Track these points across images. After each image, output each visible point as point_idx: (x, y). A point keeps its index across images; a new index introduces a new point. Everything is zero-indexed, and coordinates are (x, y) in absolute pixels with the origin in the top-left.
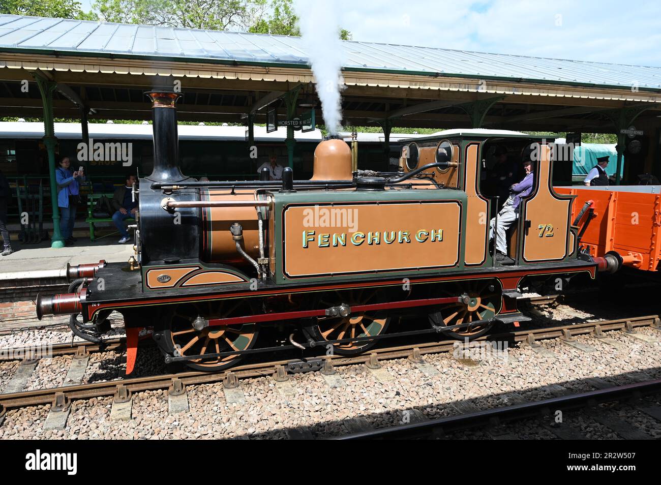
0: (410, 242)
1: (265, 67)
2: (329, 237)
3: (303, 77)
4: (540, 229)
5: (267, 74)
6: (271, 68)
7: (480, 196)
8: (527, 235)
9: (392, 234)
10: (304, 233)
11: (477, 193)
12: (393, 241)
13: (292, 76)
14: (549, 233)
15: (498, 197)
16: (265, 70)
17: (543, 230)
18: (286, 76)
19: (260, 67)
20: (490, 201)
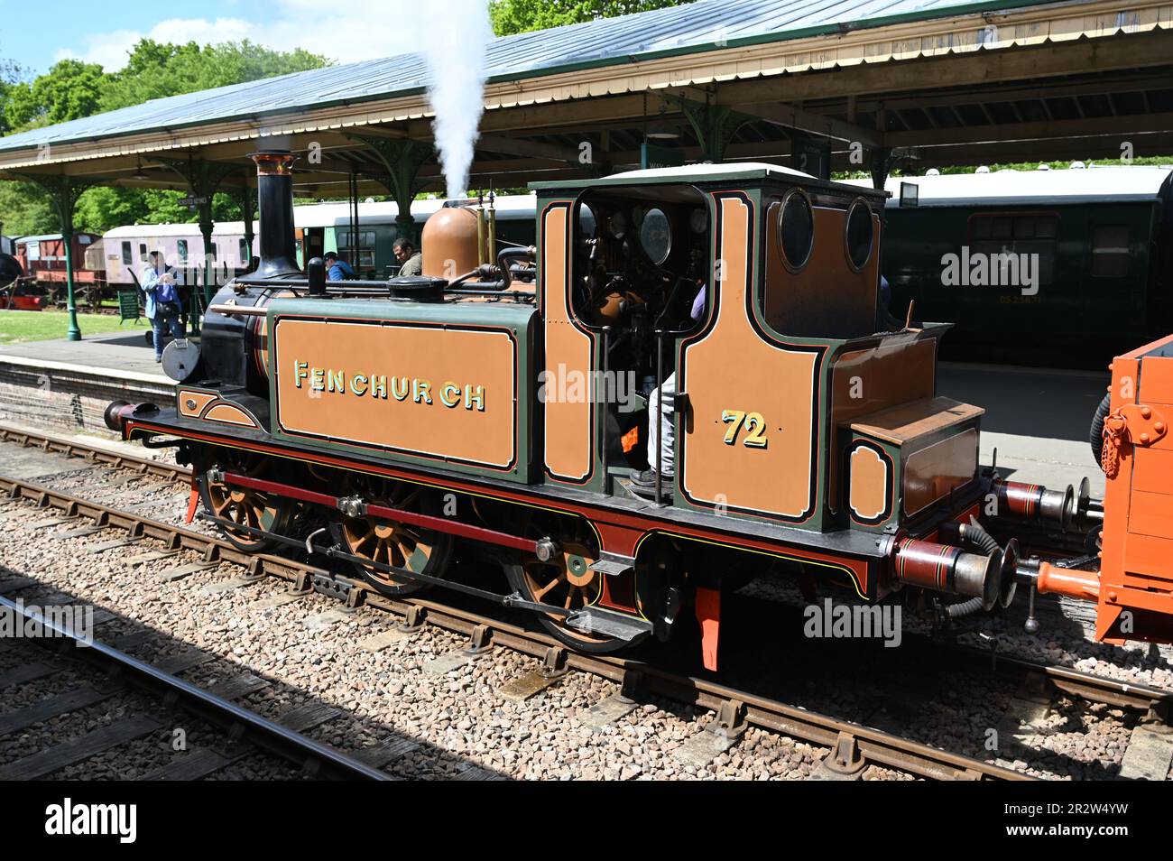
0: (431, 404)
1: (514, 80)
2: (323, 375)
3: (575, 88)
4: (727, 422)
5: (522, 92)
6: (522, 81)
7: (575, 324)
8: (690, 431)
9: (404, 382)
10: (296, 362)
11: (571, 317)
12: (405, 397)
13: (560, 89)
14: (753, 437)
15: (605, 328)
16: (515, 87)
17: (734, 426)
18: (550, 90)
19: (508, 83)
20: (597, 336)
